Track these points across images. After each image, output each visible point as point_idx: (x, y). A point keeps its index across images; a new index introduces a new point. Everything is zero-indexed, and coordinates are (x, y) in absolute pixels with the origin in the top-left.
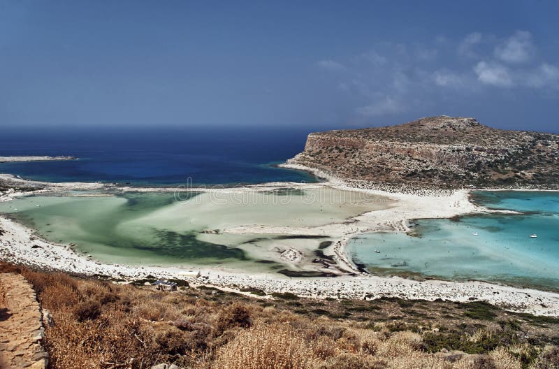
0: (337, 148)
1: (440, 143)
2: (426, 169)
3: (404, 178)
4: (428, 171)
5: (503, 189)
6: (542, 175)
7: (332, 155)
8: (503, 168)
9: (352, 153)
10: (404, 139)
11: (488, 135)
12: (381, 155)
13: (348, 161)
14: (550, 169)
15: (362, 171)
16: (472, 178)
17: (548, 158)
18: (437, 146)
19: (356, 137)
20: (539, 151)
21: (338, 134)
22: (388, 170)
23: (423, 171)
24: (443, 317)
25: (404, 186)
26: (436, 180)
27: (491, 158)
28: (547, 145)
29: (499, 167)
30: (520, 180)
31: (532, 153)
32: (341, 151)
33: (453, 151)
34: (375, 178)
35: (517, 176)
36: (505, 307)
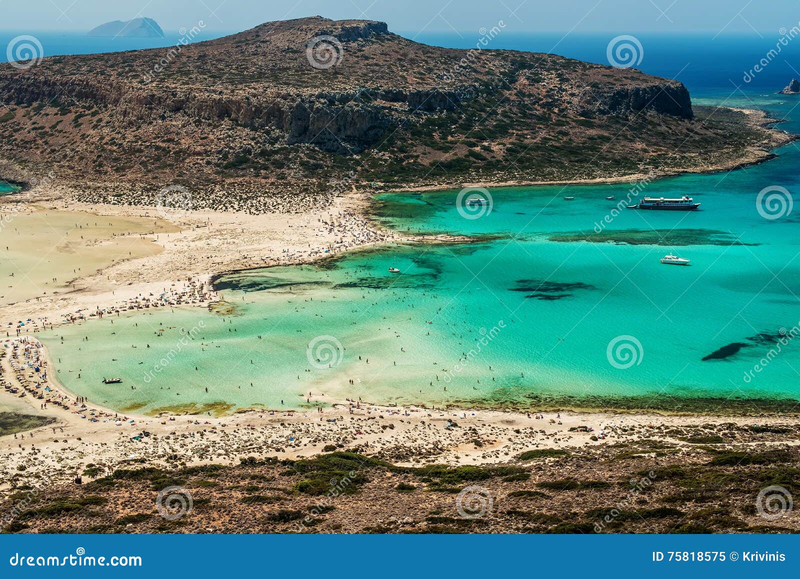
0: (55, 104)
1: (300, 84)
2: (268, 147)
3: (217, 173)
4: (276, 152)
5: (444, 186)
6: (525, 147)
7: (42, 121)
8: (444, 137)
9: (94, 114)
10: (216, 77)
11: (412, 61)
12: (163, 118)
13: (83, 136)
14: (543, 134)
15: (116, 160)
16: (374, 163)
17: (539, 111)
18: (292, 91)
19: (102, 73)
20: (521, 94)
21: (56, 67)
22: (182, 155)
23: (263, 153)
24: (244, 500)
25: (219, 192)
26: (293, 173)
27: (418, 115)
28: (538, 81)
29: (436, 136)
30: (481, 163)
31: (508, 100)
32: (64, 111)
33: (331, 102)
34: (150, 175)
35: (473, 154)
36: (399, 457)
